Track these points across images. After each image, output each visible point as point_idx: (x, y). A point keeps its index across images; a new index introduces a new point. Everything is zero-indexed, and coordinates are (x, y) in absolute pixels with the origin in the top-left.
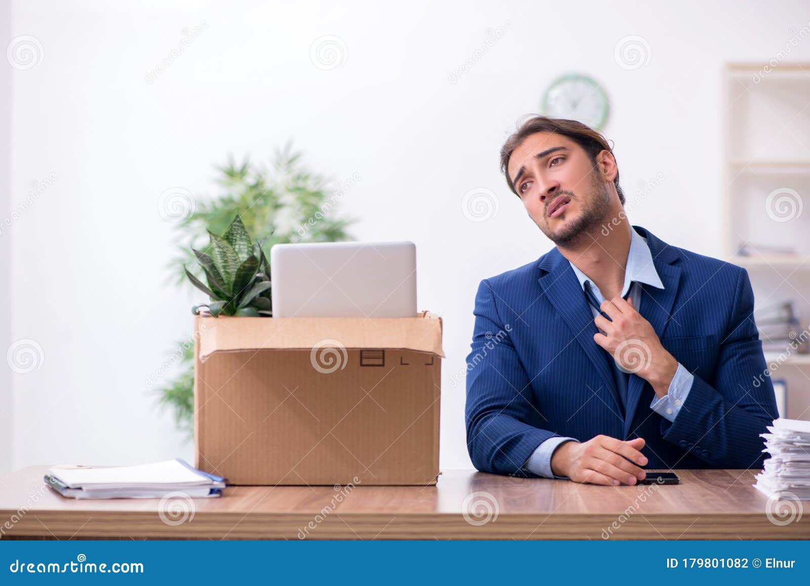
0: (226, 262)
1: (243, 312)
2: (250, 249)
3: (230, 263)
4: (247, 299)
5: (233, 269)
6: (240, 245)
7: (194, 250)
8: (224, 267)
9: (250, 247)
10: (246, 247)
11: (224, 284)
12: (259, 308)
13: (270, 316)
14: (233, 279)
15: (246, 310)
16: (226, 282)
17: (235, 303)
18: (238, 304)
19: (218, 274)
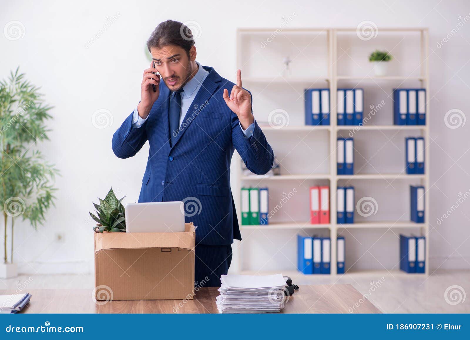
0: (106, 209)
1: (114, 230)
2: (117, 203)
3: (108, 210)
4: (115, 224)
5: (109, 212)
6: (112, 201)
7: (94, 204)
8: (106, 211)
9: (117, 202)
10: (115, 202)
11: (106, 218)
12: (120, 228)
13: (125, 232)
14: (109, 216)
15: (115, 229)
16: (107, 217)
17: (110, 226)
18: (112, 226)
19: (104, 214)
